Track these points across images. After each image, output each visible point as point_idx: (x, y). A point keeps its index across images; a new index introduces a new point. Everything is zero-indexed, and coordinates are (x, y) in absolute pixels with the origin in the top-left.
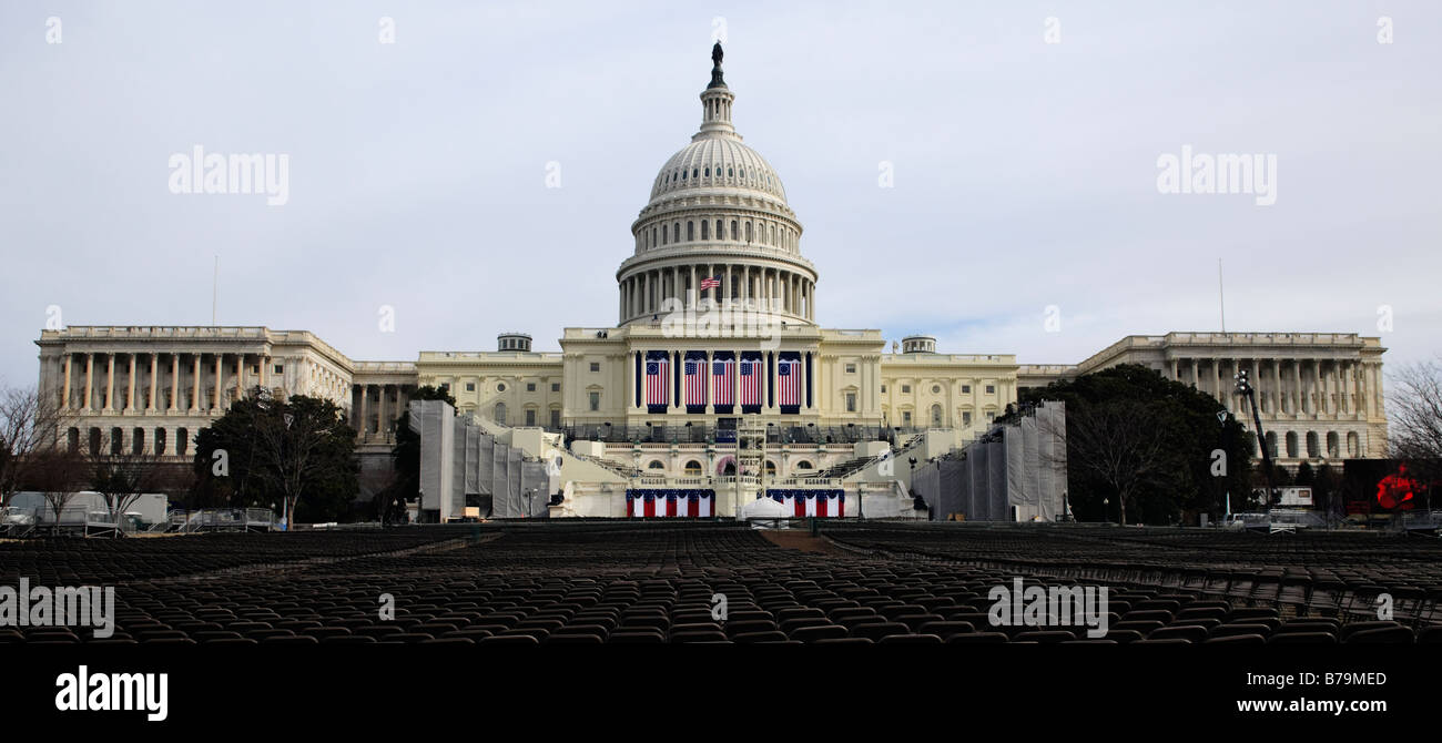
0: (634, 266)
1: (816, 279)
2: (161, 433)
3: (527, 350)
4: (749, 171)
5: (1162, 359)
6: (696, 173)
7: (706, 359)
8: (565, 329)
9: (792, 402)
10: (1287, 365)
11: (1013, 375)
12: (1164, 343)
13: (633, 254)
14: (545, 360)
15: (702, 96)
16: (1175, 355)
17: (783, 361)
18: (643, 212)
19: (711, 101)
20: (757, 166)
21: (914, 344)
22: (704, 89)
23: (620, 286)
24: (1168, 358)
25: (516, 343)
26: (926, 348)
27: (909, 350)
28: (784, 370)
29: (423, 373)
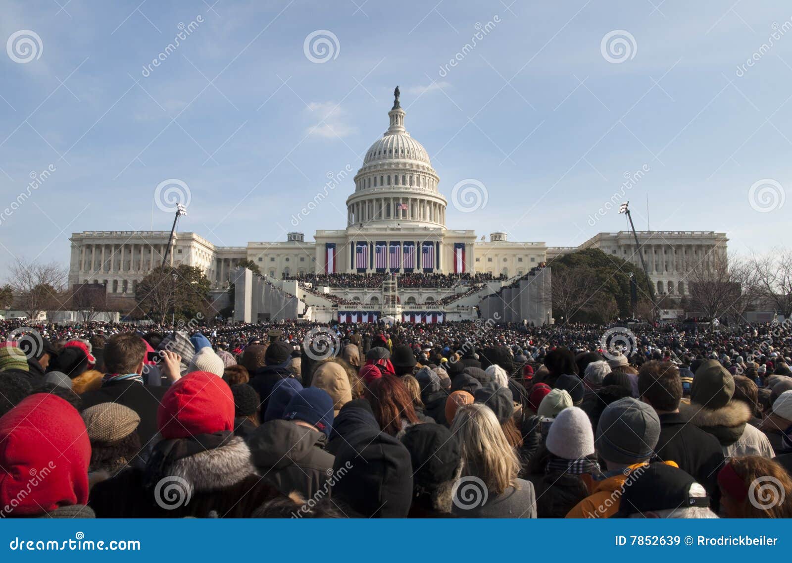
0: (354, 198)
1: (446, 205)
2: (116, 282)
3: (302, 241)
4: (411, 151)
5: (616, 244)
6: (385, 152)
7: (386, 245)
8: (317, 231)
9: (429, 267)
10: (679, 247)
11: (545, 252)
12: (618, 236)
13: (355, 192)
14: (309, 246)
15: (389, 114)
16: (622, 242)
17: (425, 246)
18: (359, 171)
19: (393, 115)
20: (416, 148)
21: (496, 237)
22: (390, 110)
23: (348, 208)
24: (619, 244)
25: (295, 238)
26: (502, 239)
27: (494, 240)
28: (425, 251)
29: (249, 252)
